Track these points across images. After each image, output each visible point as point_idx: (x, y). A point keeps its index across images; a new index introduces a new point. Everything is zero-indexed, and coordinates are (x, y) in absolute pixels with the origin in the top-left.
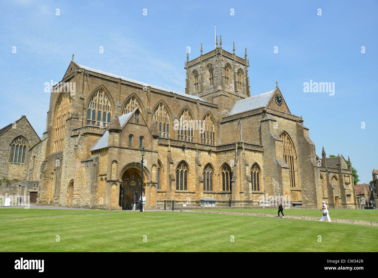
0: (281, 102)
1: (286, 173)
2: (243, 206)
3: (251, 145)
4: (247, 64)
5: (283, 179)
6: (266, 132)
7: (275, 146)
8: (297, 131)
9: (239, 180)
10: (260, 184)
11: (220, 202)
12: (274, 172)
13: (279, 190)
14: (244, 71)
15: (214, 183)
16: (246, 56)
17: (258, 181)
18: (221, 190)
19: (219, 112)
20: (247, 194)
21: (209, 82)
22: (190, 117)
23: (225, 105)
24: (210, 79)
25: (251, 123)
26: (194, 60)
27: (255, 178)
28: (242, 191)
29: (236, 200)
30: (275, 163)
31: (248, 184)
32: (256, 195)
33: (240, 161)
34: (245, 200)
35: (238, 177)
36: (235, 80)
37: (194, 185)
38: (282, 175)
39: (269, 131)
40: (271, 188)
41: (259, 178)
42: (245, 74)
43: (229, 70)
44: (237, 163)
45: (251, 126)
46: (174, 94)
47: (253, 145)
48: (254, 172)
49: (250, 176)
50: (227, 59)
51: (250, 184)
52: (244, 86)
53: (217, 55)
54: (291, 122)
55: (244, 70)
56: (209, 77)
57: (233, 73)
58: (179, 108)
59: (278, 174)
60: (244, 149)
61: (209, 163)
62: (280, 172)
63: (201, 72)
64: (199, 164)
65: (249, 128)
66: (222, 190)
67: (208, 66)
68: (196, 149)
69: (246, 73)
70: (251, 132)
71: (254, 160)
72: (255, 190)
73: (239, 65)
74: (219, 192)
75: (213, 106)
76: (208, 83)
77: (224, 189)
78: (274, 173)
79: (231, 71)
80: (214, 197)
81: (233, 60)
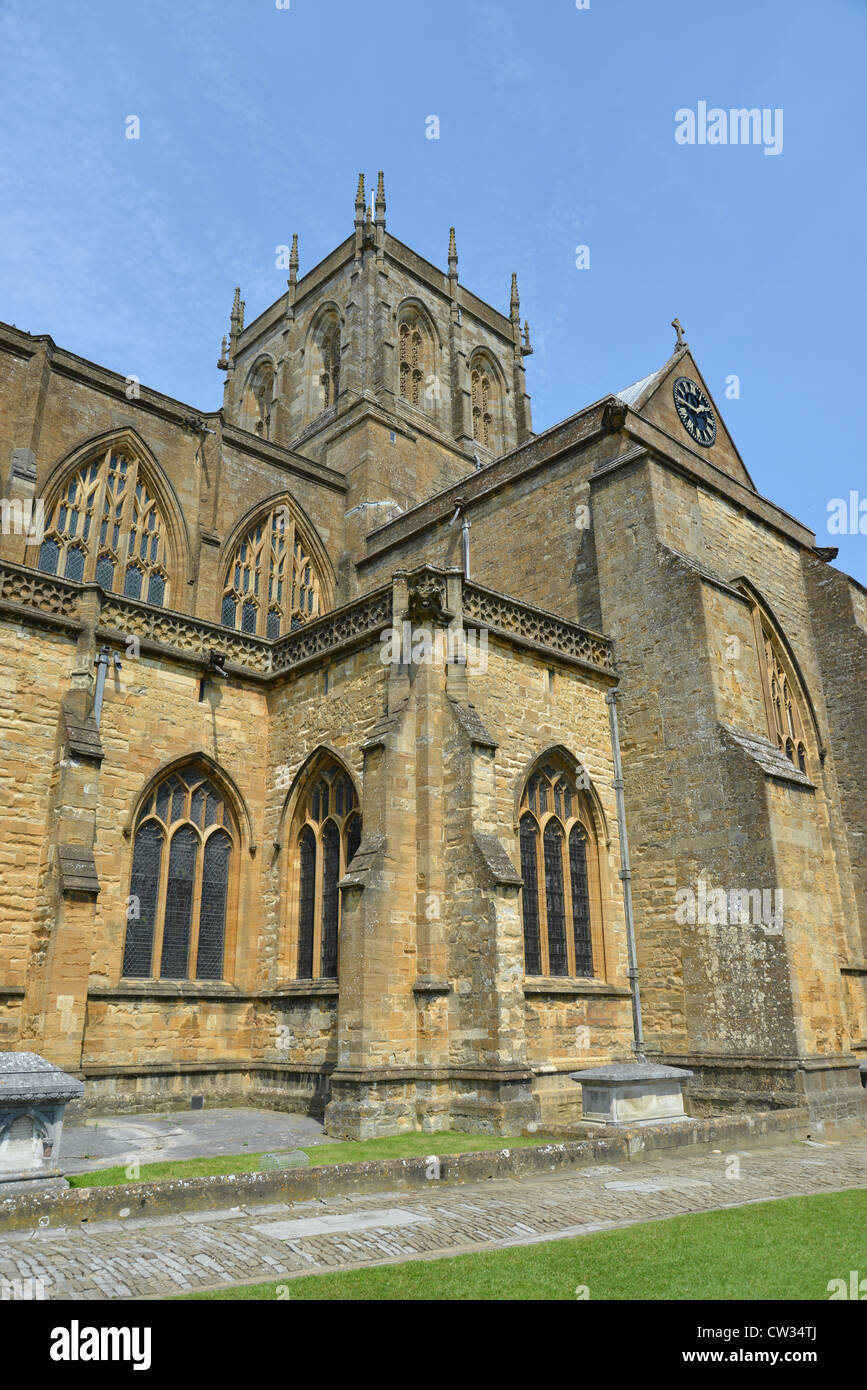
0: (708, 429)
1: (799, 825)
2: (435, 1122)
3: (521, 610)
4: (522, 343)
5: (785, 867)
6: (627, 540)
7: (700, 621)
8: (811, 603)
9: (410, 879)
10: (594, 923)
11: (265, 1073)
12: (706, 817)
13: (757, 963)
14: (505, 367)
15: (235, 915)
16: (515, 305)
17: (581, 898)
18: (287, 973)
19: (354, 510)
20: (480, 1006)
21: (322, 395)
22: (152, 502)
23: (388, 474)
24: (324, 380)
25: (531, 520)
26: (262, 320)
27: (553, 870)
28: (435, 979)
29: (372, 1061)
30: (706, 747)
31: (488, 909)
32: (563, 1009)
33: (422, 719)
34: (457, 1061)
35: (404, 847)
36: (457, 383)
37: (20, 927)
38: (776, 838)
39: (653, 530)
40: (689, 953)
41: (591, 868)
42: (511, 384)
43: (426, 341)
44: (398, 730)
45: (530, 537)
46: (38, 339)
47: (539, 617)
48: (543, 820)
49: (511, 846)
50: (412, 282)
51: (509, 913)
52: (504, 430)
53: (358, 255)
54: (771, 540)
55: (503, 362)
56: (323, 371)
57: (447, 359)
58: (68, 430)
59: (737, 832)
60: (458, 622)
61: (200, 755)
62: (756, 819)
63: (287, 354)
64: (81, 748)
65: (517, 553)
66: (293, 976)
67: (316, 322)
68: (74, 634)
69: (515, 376)
70: (528, 573)
71: (547, 730)
72: (558, 967)
73: (479, 334)
74: (271, 993)
75: (320, 473)
76: (317, 397)
77: (305, 967)
78: (704, 828)
79: (437, 342)
80: (227, 1032)
81: (449, 301)
